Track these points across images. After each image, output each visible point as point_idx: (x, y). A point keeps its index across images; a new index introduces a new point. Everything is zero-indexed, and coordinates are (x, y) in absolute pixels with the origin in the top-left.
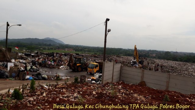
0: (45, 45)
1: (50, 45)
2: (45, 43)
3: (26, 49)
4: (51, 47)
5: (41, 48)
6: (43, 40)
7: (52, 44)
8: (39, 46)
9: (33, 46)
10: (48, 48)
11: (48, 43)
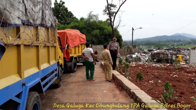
0: (174, 41)
1: (179, 41)
2: (173, 39)
3: (154, 46)
4: (181, 43)
5: (170, 44)
6: (172, 36)
7: (182, 39)
8: (168, 43)
9: (161, 44)
10: (177, 45)
11: (178, 39)
